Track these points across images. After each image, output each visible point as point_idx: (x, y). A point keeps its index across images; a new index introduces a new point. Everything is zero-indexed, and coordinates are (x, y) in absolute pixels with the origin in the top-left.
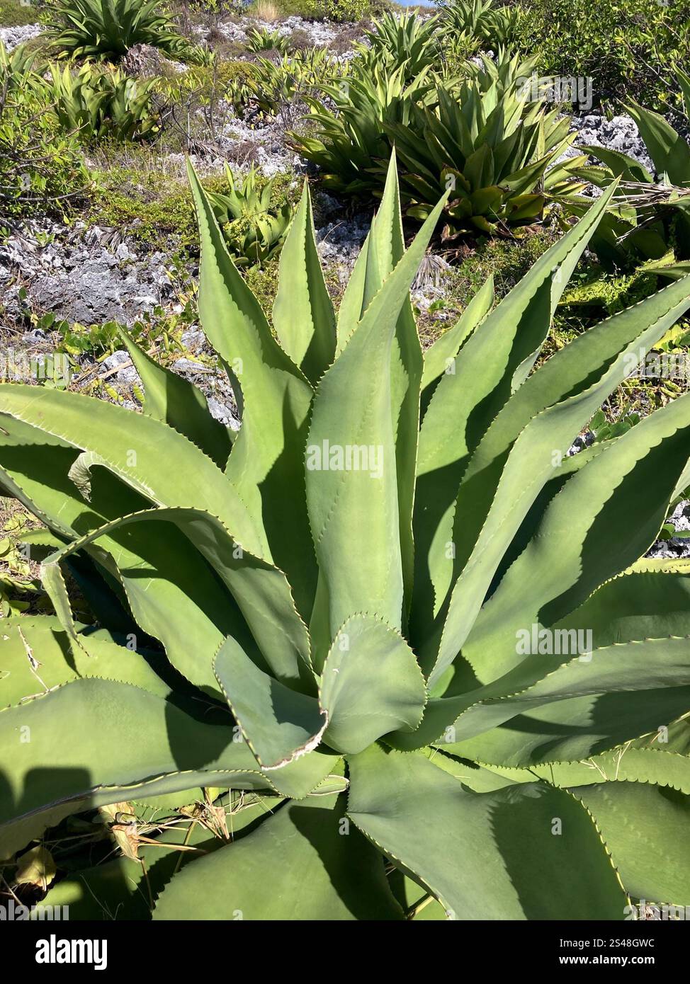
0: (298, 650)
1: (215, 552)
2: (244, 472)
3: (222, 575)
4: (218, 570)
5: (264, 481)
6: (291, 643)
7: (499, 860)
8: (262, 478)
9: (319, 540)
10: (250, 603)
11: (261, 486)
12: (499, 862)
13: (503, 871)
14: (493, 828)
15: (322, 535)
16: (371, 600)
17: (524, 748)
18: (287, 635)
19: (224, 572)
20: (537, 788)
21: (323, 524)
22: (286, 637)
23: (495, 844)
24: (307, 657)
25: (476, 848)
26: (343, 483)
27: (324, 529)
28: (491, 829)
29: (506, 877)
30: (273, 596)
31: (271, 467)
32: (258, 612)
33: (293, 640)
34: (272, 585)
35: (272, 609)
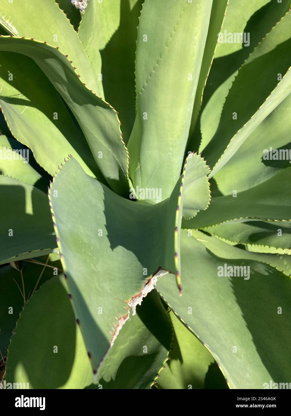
0: (120, 165)
1: (66, 90)
2: (91, 39)
3: (72, 109)
4: (68, 104)
5: (104, 49)
6: (115, 160)
7: (238, 309)
8: (103, 47)
9: (141, 93)
10: (91, 131)
11: (101, 52)
12: (237, 309)
13: (241, 317)
14: (233, 286)
15: (143, 89)
16: (170, 138)
17: (244, 233)
18: (114, 155)
19: (73, 106)
20: (264, 268)
21: (145, 81)
22: (113, 156)
23: (234, 297)
24: (126, 170)
25: (222, 298)
26: (166, 47)
27: (146, 84)
28: (232, 287)
29: (243, 322)
30: (107, 128)
31: (109, 39)
32: (96, 138)
33: (118, 158)
34: (106, 120)
35: (105, 137)
